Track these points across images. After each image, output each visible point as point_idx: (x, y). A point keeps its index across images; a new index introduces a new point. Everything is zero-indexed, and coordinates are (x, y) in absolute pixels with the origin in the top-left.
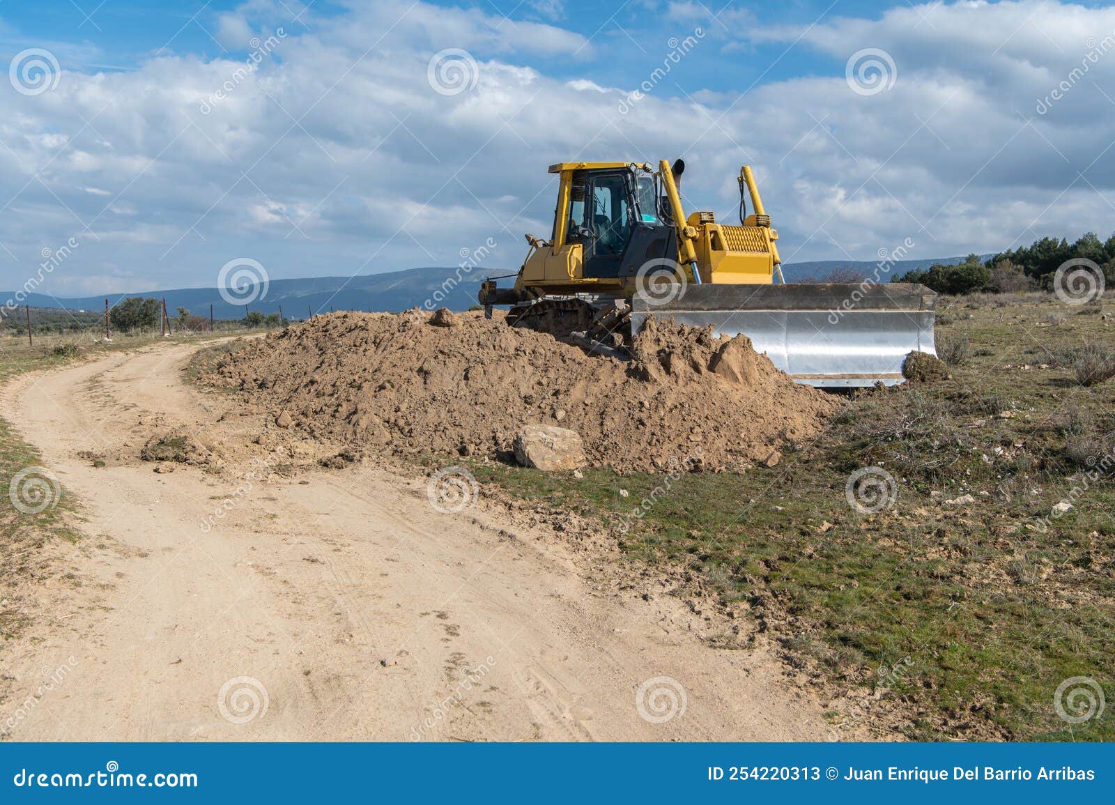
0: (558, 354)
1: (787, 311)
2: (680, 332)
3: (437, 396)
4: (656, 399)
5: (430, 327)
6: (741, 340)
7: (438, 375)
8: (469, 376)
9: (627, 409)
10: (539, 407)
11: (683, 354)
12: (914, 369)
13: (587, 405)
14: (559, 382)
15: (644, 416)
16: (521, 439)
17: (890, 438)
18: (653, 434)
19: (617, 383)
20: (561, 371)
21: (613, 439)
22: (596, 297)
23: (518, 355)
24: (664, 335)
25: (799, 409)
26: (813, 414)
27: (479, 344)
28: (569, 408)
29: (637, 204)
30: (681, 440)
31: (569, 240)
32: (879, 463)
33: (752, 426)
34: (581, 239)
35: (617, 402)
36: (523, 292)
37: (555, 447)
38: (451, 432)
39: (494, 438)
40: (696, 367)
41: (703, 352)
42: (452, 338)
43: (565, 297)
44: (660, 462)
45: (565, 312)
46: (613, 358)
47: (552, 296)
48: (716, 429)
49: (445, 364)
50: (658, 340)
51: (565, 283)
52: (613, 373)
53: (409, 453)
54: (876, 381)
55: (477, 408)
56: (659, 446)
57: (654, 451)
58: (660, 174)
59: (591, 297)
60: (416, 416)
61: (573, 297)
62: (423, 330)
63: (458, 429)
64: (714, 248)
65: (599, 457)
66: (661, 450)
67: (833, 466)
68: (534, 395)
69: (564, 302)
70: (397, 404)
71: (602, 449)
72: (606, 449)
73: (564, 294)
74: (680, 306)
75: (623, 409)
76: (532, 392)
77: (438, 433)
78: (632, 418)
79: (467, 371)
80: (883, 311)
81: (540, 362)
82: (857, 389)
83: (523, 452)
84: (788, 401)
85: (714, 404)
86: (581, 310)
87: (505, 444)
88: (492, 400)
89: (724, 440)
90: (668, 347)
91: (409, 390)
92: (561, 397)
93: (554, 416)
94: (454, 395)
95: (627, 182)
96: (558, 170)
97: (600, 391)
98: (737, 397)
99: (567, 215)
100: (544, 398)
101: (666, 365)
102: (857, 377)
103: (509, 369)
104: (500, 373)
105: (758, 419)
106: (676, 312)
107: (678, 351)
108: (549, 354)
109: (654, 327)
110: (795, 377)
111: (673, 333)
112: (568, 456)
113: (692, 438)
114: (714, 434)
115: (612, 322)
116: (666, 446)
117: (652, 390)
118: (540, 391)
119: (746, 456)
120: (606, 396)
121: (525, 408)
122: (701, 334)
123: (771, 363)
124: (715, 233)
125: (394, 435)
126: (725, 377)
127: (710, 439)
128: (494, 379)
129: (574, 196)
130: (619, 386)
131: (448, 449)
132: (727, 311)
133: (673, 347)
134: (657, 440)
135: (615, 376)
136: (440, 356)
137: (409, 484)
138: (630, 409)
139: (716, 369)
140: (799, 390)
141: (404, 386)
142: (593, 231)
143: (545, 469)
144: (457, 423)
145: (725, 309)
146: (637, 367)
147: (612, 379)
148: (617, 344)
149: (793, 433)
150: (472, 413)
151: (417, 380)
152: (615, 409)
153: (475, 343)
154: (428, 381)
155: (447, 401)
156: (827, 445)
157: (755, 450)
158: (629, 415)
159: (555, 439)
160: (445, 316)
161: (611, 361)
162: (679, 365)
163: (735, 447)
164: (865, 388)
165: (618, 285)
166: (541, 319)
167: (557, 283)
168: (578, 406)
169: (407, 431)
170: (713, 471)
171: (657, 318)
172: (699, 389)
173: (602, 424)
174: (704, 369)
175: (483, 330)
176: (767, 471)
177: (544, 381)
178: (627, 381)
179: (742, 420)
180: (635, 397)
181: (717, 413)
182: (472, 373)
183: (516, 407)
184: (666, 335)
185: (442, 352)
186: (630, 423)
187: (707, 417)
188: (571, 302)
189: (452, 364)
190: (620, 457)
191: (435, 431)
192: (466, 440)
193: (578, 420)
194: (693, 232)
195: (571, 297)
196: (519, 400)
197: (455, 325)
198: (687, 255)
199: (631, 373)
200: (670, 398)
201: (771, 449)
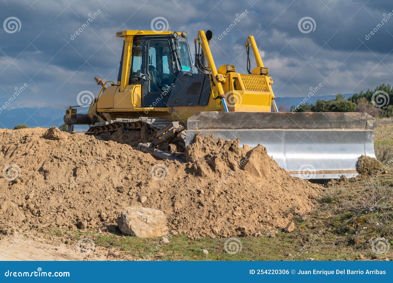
0: (136, 158)
1: (285, 130)
2: (218, 143)
3: (55, 187)
4: (208, 188)
5: (44, 140)
6: (260, 149)
7: (54, 173)
8: (77, 173)
9: (189, 195)
10: (128, 194)
11: (222, 158)
12: (364, 167)
13: (161, 193)
14: (140, 177)
15: (202, 199)
16: (125, 217)
17: (365, 211)
18: (210, 211)
19: (180, 177)
20: (140, 170)
21: (183, 216)
22: (154, 120)
23: (109, 159)
24: (208, 145)
25: (298, 194)
26: (307, 197)
27: (81, 151)
28: (149, 194)
29: (178, 59)
30: (228, 215)
31: (131, 82)
32: (364, 228)
33: (273, 205)
34: (140, 81)
35: (182, 190)
36: (94, 117)
37: (148, 221)
38: (69, 212)
39: (100, 216)
40: (232, 167)
41: (235, 157)
42: (61, 148)
43: (131, 120)
44: (217, 230)
45: (130, 130)
46: (176, 161)
47: (121, 119)
48: (250, 207)
49: (59, 166)
50: (204, 149)
51: (130, 110)
52: (177, 170)
53: (44, 228)
54: (341, 175)
55: (85, 195)
56: (214, 220)
57: (212, 222)
58: (199, 39)
59: (150, 120)
60: (42, 201)
61: (137, 120)
62: (40, 142)
63: (73, 210)
64: (236, 89)
65: (174, 227)
66: (216, 222)
67: (332, 230)
68: (123, 186)
69: (130, 124)
70: (26, 194)
71: (176, 222)
72: (179, 222)
73: (130, 118)
74: (218, 126)
75: (187, 195)
76: (121, 185)
77: (59, 213)
78: (194, 201)
79: (75, 170)
80: (343, 130)
81: (125, 164)
82: (330, 180)
83: (127, 226)
84: (291, 188)
85: (246, 191)
86: (143, 129)
87: (108, 220)
88: (94, 190)
89: (256, 215)
90: (212, 153)
91: (34, 184)
92: (143, 187)
93: (139, 200)
94: (68, 187)
95: (172, 44)
96: (123, 35)
97: (169, 183)
98: (260, 186)
99: (129, 65)
100: (131, 188)
101: (212, 165)
102: (329, 172)
103: (104, 169)
104: (98, 171)
105: (275, 201)
106: (215, 130)
107: (219, 156)
108: (130, 158)
109: (201, 140)
110: (291, 173)
111: (214, 144)
112: (157, 227)
113: (235, 213)
114: (249, 210)
115: (170, 137)
116: (220, 219)
117: (204, 182)
118: (127, 184)
119: (272, 225)
120: (174, 187)
121: (119, 195)
122: (232, 145)
123: (276, 163)
124: (236, 79)
125: (27, 215)
126: (251, 173)
127: (247, 214)
128: (94, 175)
129: (135, 53)
130: (182, 179)
131: (68, 225)
132: (247, 130)
133: (215, 154)
134: (213, 216)
135: (178, 173)
136: (55, 160)
137: (56, 249)
138: (191, 195)
139: (245, 168)
140: (296, 181)
141: (30, 181)
142: (148, 76)
143: (142, 237)
144: (72, 206)
145: (246, 128)
146: (193, 167)
147: (176, 175)
148: (173, 152)
149: (299, 209)
150: (81, 199)
151: (40, 177)
152: (181, 195)
153: (78, 151)
154: (47, 178)
155: (63, 191)
156: (322, 217)
157: (278, 221)
158: (191, 199)
159: (149, 216)
160: (55, 133)
161: (175, 163)
162: (220, 165)
163: (264, 219)
164: (335, 179)
165: (166, 112)
166: (111, 134)
167: (124, 110)
168: (155, 193)
169: (36, 212)
170: (254, 235)
171: (203, 135)
172: (235, 181)
173: (173, 205)
174: (237, 167)
175: (83, 142)
176: (288, 235)
177: (129, 177)
178: (187, 177)
179: (265, 201)
180: (194, 187)
181: (249, 197)
182: (78, 172)
183: (112, 195)
184: (210, 145)
185: (56, 157)
186: (193, 204)
187: (243, 200)
188: (135, 123)
189: (64, 166)
190: (189, 227)
191: (57, 212)
192: (80, 218)
193: (157, 203)
194: (222, 78)
195: (136, 120)
196: (114, 190)
197: (62, 139)
198: (219, 93)
199: (189, 170)
200: (217, 187)
201: (287, 220)
